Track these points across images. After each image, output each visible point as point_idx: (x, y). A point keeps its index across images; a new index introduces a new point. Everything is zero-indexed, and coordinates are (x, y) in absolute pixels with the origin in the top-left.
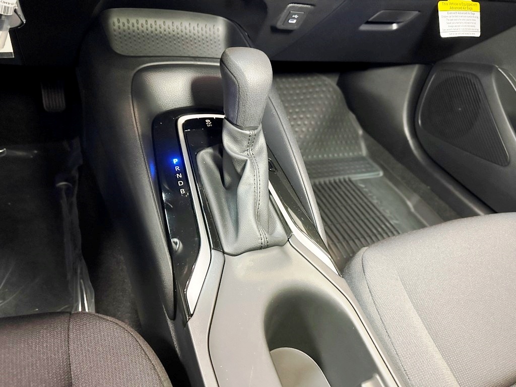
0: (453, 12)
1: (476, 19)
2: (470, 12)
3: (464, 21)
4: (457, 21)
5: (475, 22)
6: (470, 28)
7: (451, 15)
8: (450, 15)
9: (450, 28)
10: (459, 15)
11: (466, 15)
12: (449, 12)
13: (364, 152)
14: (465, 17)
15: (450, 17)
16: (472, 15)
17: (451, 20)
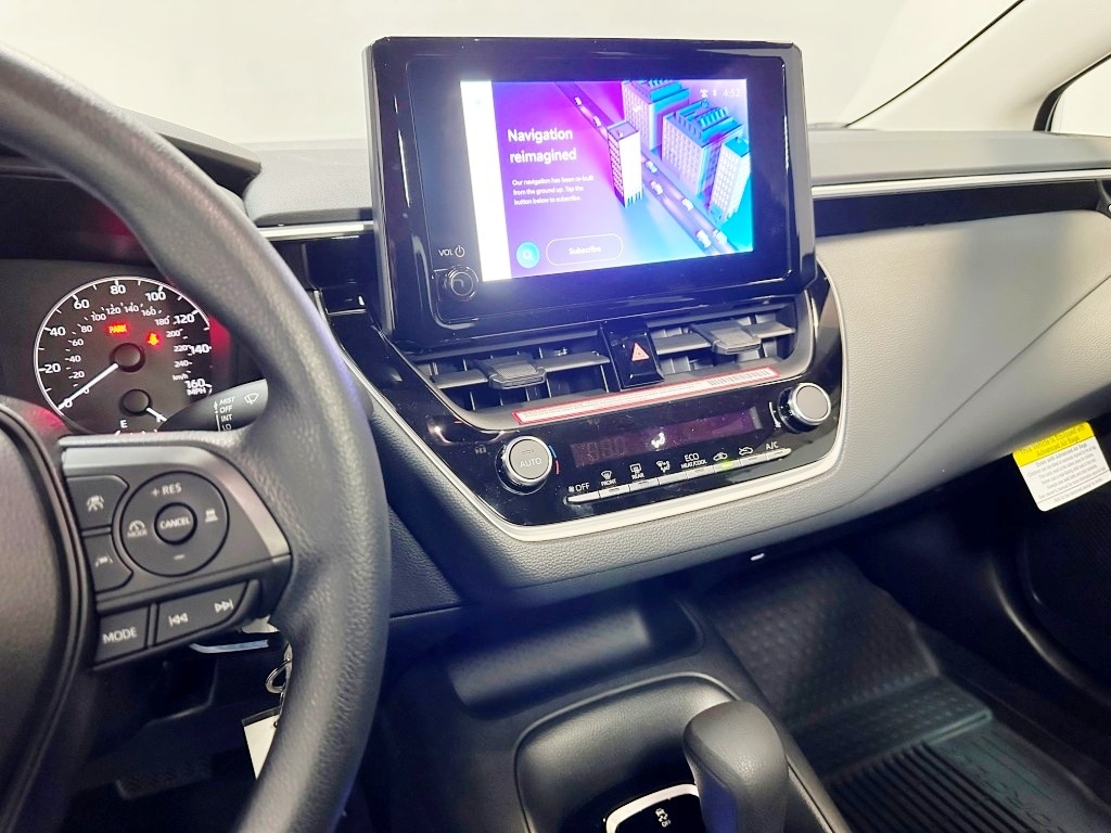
0: (1046, 459)
1: (1092, 452)
2: (1077, 445)
3: (1072, 468)
4: (1060, 472)
5: (1092, 458)
6: (1088, 473)
7: (1045, 465)
8: (1043, 466)
9: (1053, 489)
10: (1059, 460)
11: (1071, 454)
12: (1039, 461)
13: (933, 668)
14: (1071, 458)
15: (1044, 469)
16: (1083, 449)
17: (1049, 474)
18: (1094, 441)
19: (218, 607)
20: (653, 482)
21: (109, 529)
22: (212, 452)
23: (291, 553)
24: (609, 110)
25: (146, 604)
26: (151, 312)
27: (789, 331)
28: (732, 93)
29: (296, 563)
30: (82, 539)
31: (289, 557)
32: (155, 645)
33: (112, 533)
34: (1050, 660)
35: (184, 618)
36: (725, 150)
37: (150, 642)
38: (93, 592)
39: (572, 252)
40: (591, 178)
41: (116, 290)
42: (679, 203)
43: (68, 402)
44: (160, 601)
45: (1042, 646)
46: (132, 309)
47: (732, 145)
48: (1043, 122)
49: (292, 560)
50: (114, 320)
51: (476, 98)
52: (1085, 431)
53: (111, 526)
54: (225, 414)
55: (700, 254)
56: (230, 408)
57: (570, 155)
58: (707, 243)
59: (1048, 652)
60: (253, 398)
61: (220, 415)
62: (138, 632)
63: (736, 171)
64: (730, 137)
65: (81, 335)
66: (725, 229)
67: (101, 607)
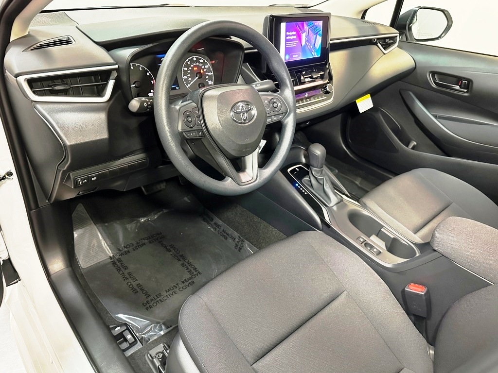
2: (367, 99)
3: (366, 104)
4: (364, 105)
7: (361, 103)
10: (364, 102)
14: (366, 101)
16: (369, 100)
17: (362, 105)
18: (370, 98)
20: (307, 103)
24: (302, 28)
26: (201, 65)
27: (323, 73)
28: (320, 23)
32: (272, 121)
34: (352, 156)
35: (276, 118)
36: (318, 36)
39: (294, 56)
40: (297, 42)
41: (195, 59)
42: (310, 46)
43: (189, 85)
45: (350, 153)
46: (198, 64)
47: (319, 35)
48: (363, 17)
50: (195, 66)
51: (283, 26)
52: (369, 96)
55: (312, 57)
57: (295, 37)
58: (313, 54)
59: (351, 154)
63: (319, 39)
64: (319, 33)
65: (189, 70)
66: (316, 52)
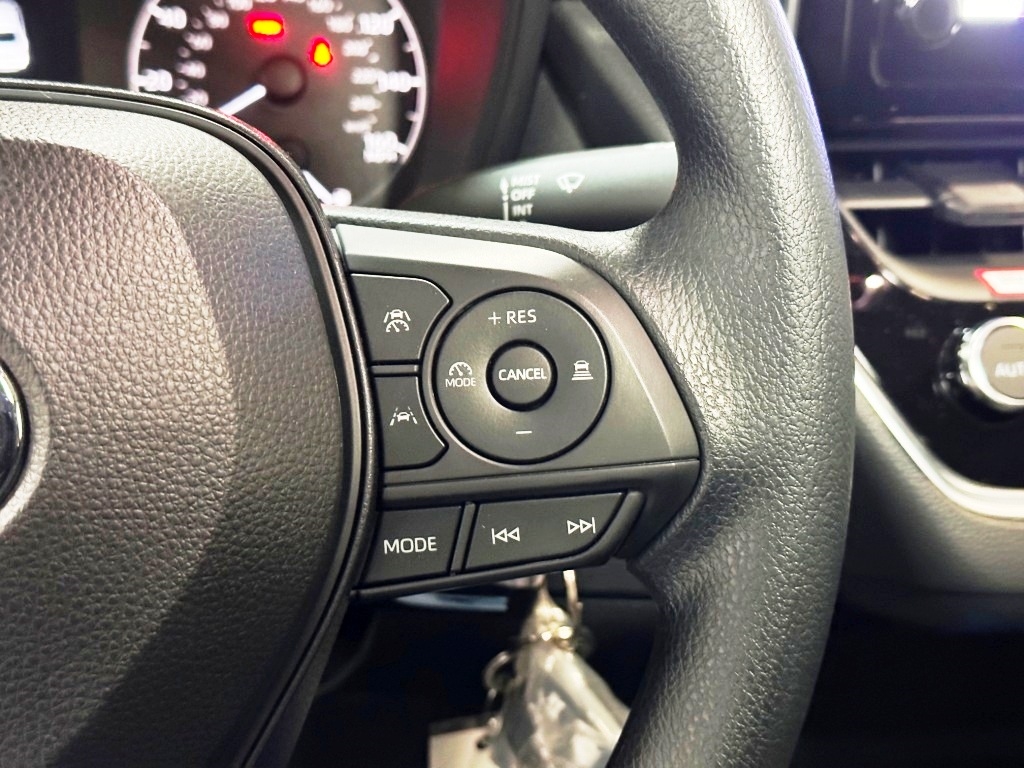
19: (572, 527)
21: (415, 368)
22: (579, 261)
23: (701, 457)
25: (459, 501)
29: (706, 476)
30: (372, 376)
31: (695, 462)
32: (463, 571)
33: (419, 374)
35: (515, 535)
37: (456, 565)
38: (381, 468)
44: (480, 499)
49: (701, 467)
53: (420, 362)
54: (521, 203)
56: (530, 194)
60: (572, 181)
61: (511, 204)
62: (438, 544)
67: (390, 493)
